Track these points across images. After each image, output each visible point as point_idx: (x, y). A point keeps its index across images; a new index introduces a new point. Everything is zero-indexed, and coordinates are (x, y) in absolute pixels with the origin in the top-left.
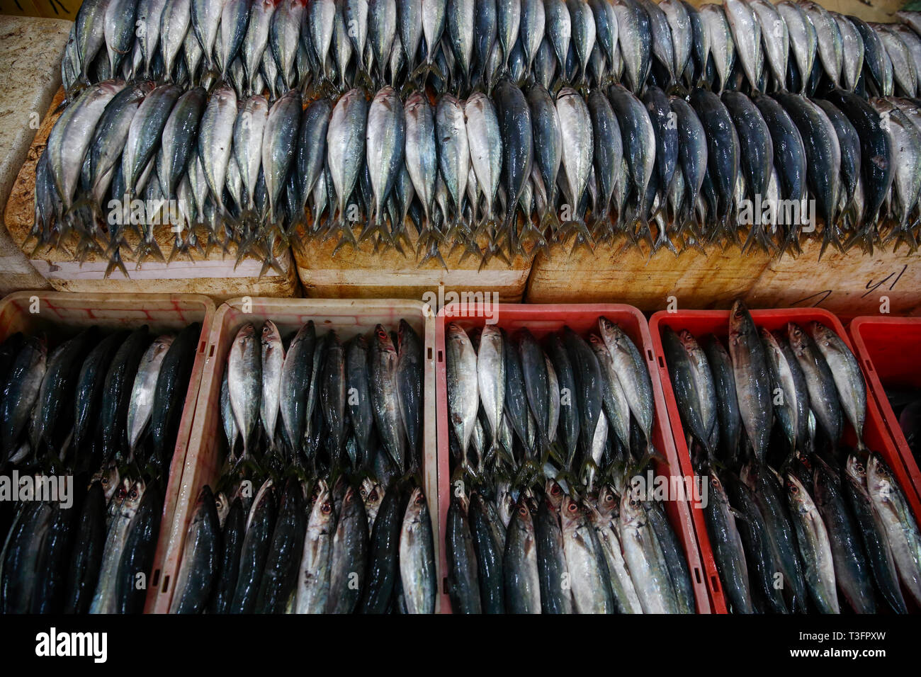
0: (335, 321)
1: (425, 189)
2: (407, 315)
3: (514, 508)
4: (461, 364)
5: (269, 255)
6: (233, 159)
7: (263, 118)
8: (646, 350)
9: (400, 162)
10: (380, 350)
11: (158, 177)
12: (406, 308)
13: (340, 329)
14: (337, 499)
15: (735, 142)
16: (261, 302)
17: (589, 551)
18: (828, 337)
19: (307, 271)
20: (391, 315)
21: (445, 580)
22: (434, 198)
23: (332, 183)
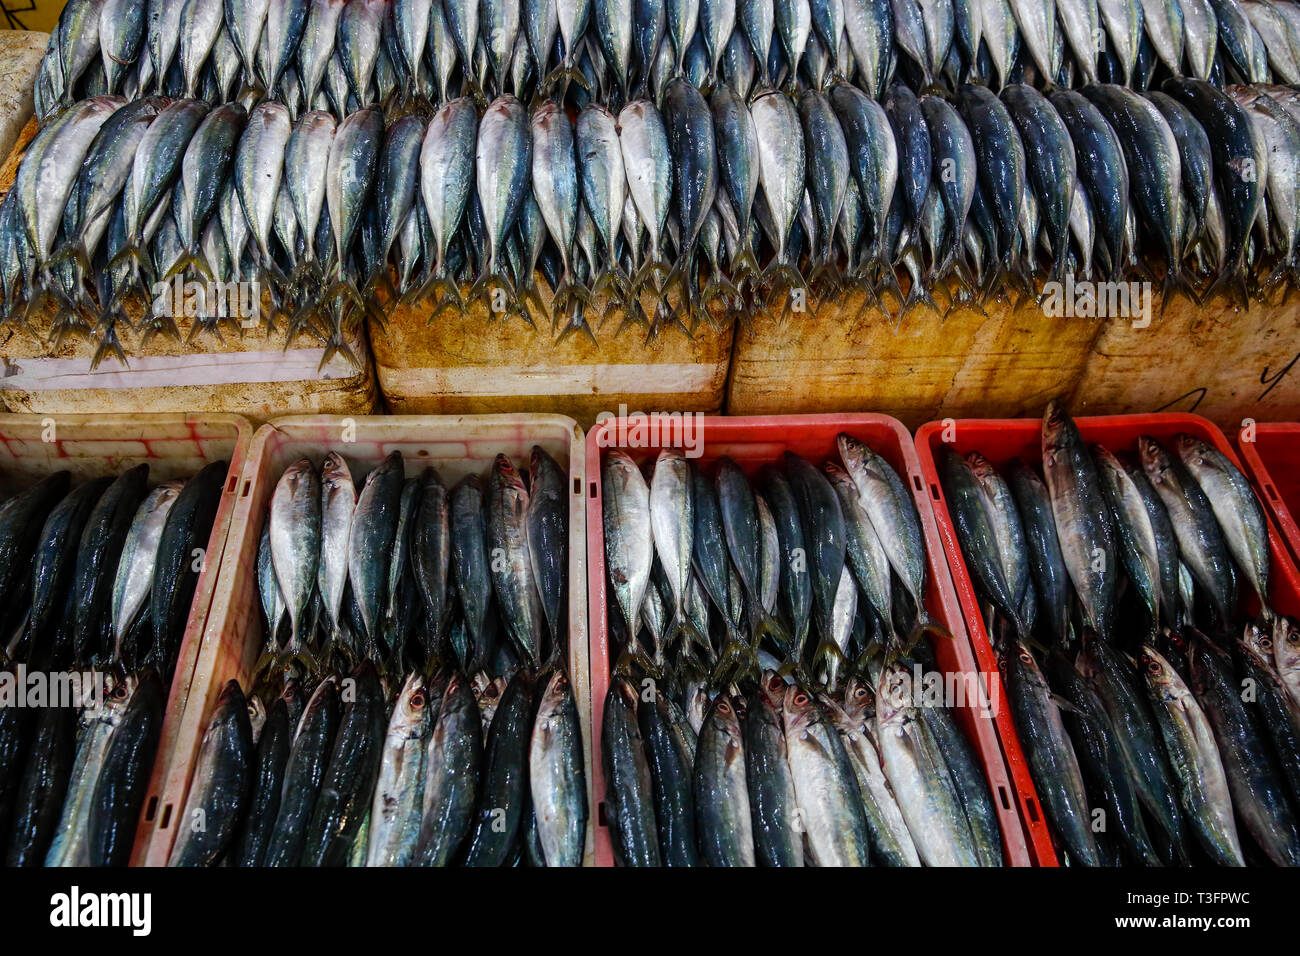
0: (436, 451)
1: (562, 225)
2: (544, 439)
4: (624, 499)
5: (335, 332)
6: (284, 192)
7: (329, 136)
8: (911, 476)
9: (524, 190)
10: (502, 486)
11: (175, 220)
12: (541, 426)
13: (442, 466)
14: (434, 698)
16: (321, 421)
18: (1201, 452)
19: (392, 372)
20: (520, 439)
21: (602, 806)
22: (576, 240)
23: (428, 222)
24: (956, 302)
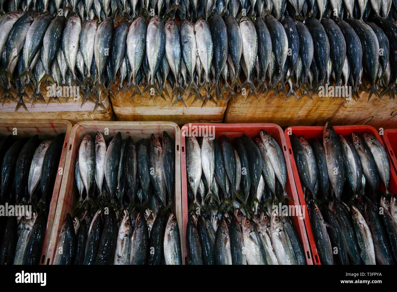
0: (131, 132)
1: (175, 67)
2: (167, 129)
3: (219, 223)
4: (193, 153)
5: (98, 100)
6: (80, 52)
7: (95, 31)
8: (283, 146)
9: (163, 54)
10: (154, 147)
11: (42, 61)
12: (166, 126)
13: (134, 136)
14: (133, 219)
15: (328, 44)
16: (94, 123)
17: (256, 243)
18: (372, 139)
19: (117, 108)
20: (159, 129)
22: (180, 71)
23: (129, 64)
24: (303, 95)
